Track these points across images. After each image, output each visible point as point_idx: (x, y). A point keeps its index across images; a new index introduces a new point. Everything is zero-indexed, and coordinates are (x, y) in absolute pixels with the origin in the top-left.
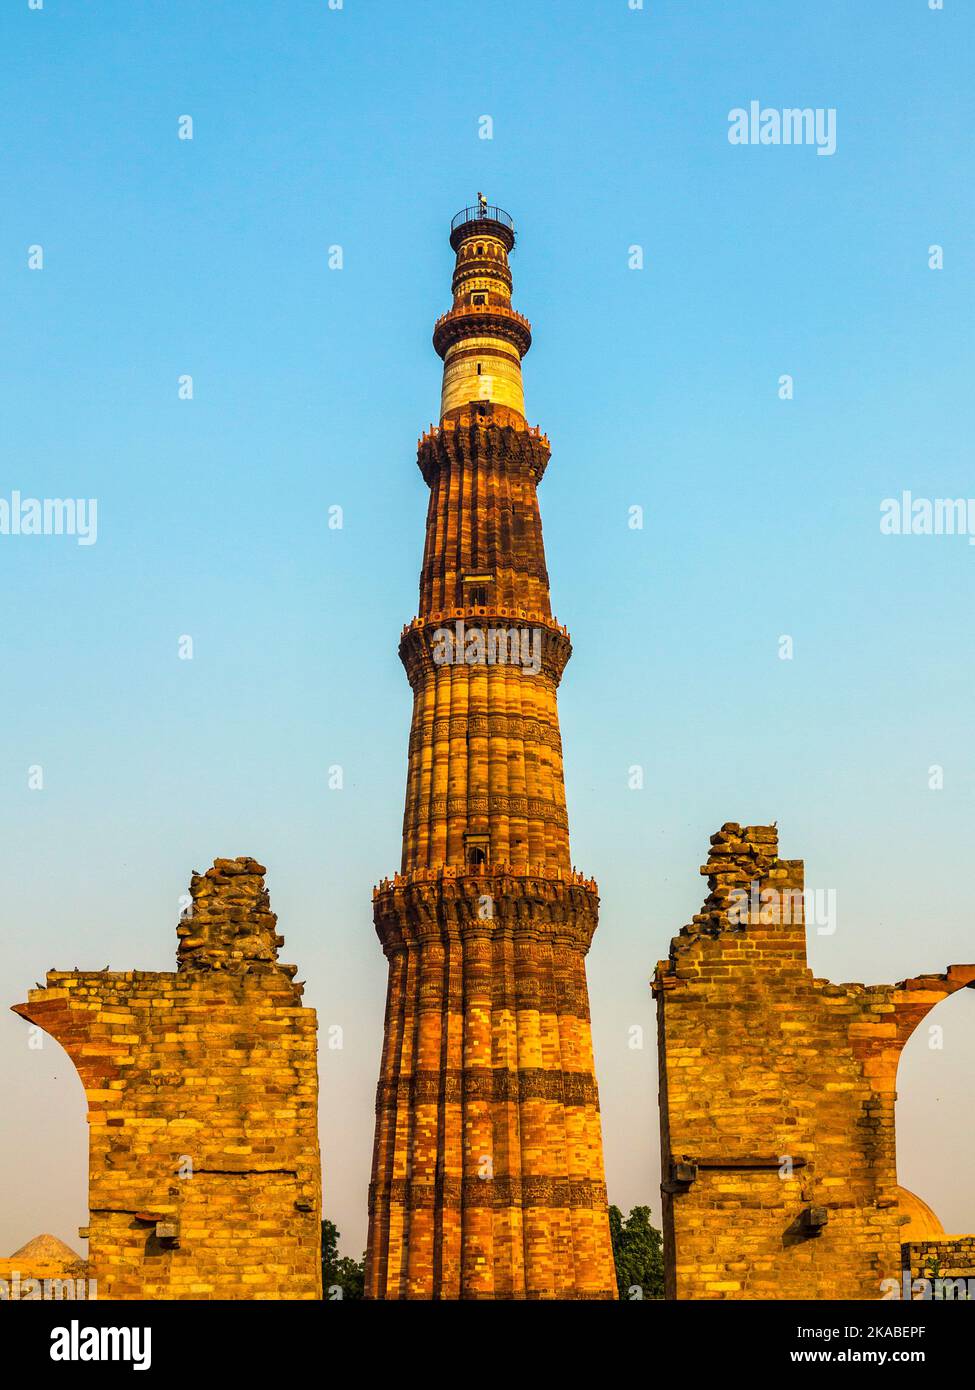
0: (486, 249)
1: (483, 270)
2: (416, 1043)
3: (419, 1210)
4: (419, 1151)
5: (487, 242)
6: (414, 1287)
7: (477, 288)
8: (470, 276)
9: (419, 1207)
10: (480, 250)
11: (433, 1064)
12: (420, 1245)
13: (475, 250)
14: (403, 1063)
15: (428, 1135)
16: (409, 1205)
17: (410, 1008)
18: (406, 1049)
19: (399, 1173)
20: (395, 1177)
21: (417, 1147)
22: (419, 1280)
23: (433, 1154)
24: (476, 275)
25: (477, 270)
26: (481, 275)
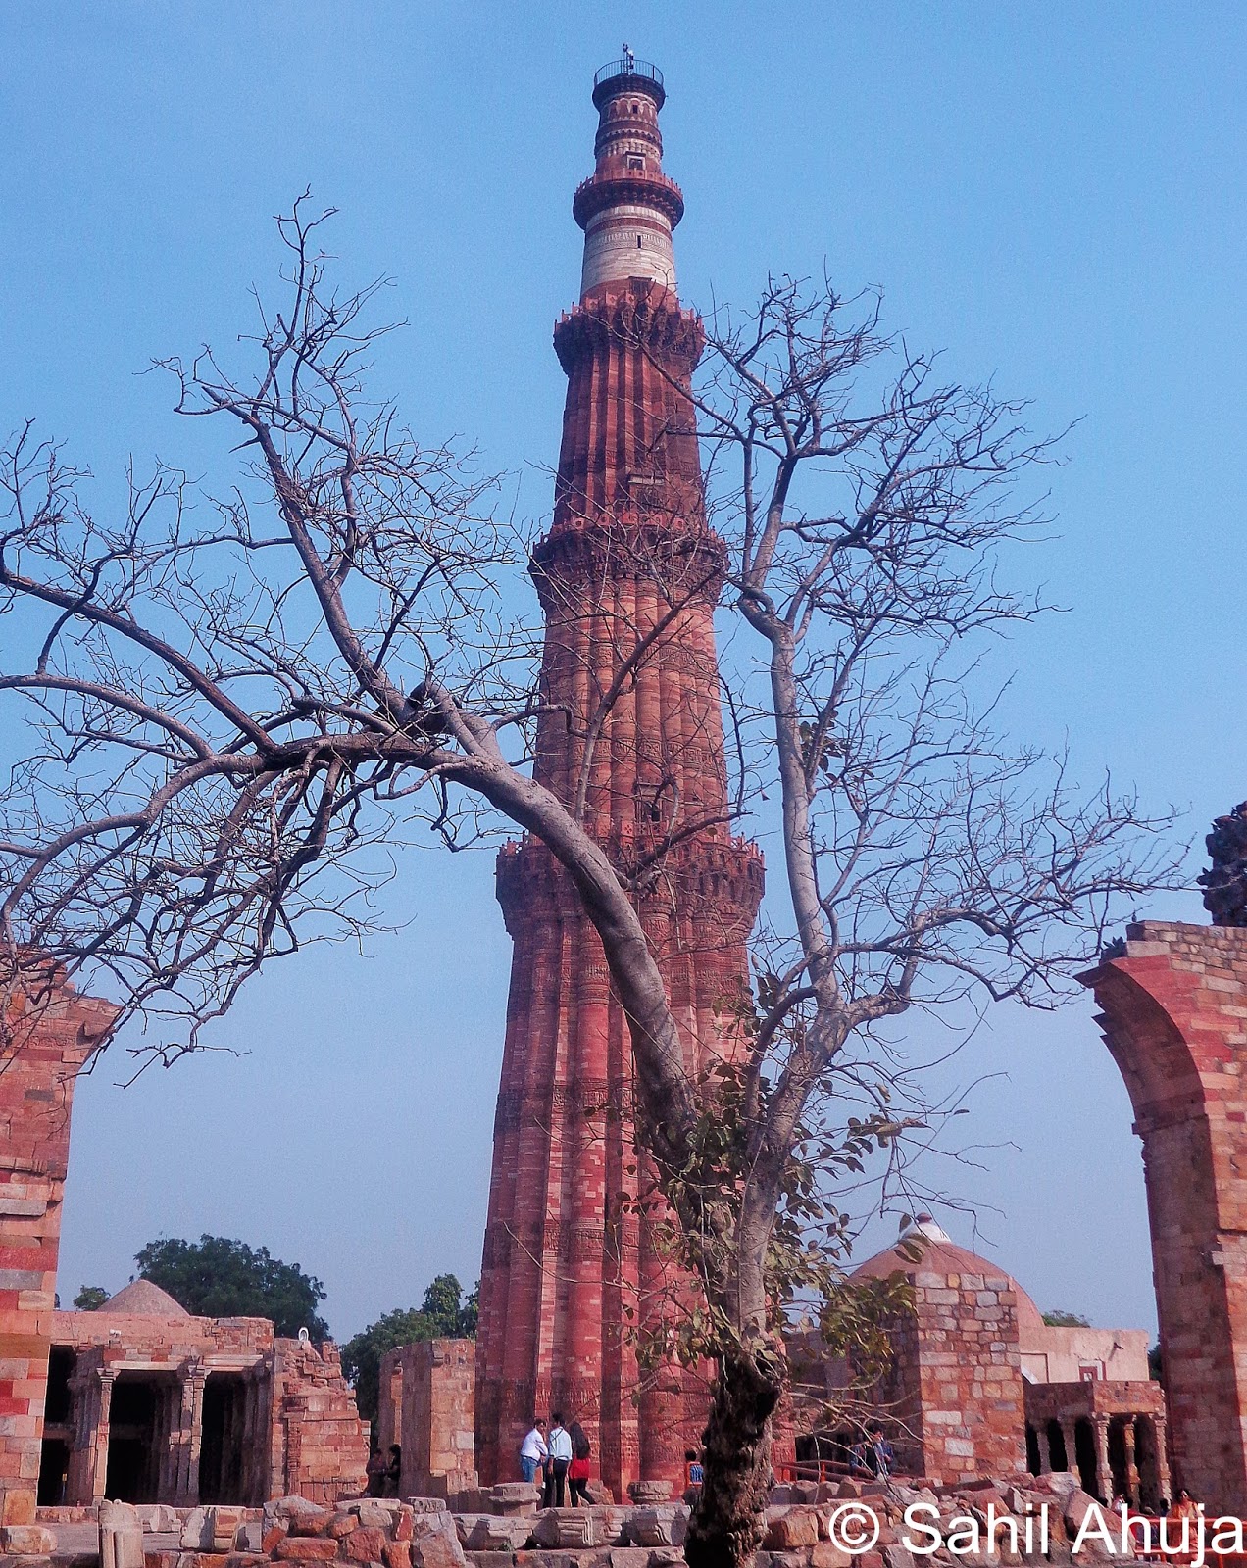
0: (641, 109)
1: (640, 132)
2: (576, 1040)
3: (588, 1263)
4: (587, 1183)
5: (643, 100)
6: (582, 1368)
7: (633, 150)
8: (624, 135)
9: (587, 1258)
10: (635, 108)
11: (600, 1070)
12: (587, 1309)
13: (630, 109)
14: (558, 1067)
15: (597, 1163)
16: (570, 1257)
17: (565, 995)
18: (561, 1048)
19: (553, 1212)
20: (549, 1217)
21: (583, 1178)
22: (588, 1359)
23: (602, 1189)
24: (631, 135)
25: (634, 131)
26: (637, 136)
